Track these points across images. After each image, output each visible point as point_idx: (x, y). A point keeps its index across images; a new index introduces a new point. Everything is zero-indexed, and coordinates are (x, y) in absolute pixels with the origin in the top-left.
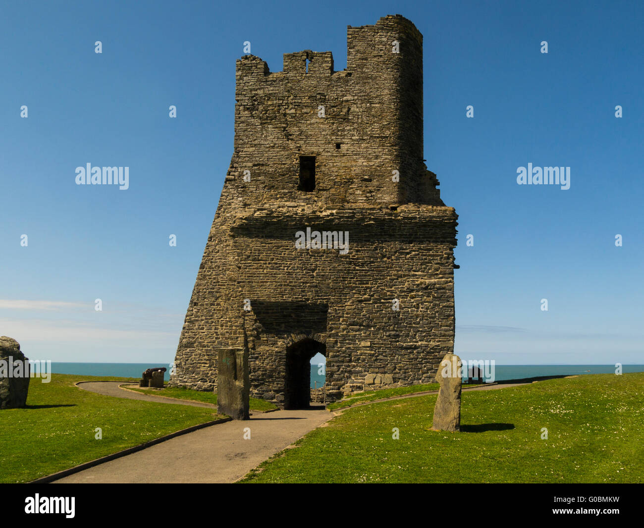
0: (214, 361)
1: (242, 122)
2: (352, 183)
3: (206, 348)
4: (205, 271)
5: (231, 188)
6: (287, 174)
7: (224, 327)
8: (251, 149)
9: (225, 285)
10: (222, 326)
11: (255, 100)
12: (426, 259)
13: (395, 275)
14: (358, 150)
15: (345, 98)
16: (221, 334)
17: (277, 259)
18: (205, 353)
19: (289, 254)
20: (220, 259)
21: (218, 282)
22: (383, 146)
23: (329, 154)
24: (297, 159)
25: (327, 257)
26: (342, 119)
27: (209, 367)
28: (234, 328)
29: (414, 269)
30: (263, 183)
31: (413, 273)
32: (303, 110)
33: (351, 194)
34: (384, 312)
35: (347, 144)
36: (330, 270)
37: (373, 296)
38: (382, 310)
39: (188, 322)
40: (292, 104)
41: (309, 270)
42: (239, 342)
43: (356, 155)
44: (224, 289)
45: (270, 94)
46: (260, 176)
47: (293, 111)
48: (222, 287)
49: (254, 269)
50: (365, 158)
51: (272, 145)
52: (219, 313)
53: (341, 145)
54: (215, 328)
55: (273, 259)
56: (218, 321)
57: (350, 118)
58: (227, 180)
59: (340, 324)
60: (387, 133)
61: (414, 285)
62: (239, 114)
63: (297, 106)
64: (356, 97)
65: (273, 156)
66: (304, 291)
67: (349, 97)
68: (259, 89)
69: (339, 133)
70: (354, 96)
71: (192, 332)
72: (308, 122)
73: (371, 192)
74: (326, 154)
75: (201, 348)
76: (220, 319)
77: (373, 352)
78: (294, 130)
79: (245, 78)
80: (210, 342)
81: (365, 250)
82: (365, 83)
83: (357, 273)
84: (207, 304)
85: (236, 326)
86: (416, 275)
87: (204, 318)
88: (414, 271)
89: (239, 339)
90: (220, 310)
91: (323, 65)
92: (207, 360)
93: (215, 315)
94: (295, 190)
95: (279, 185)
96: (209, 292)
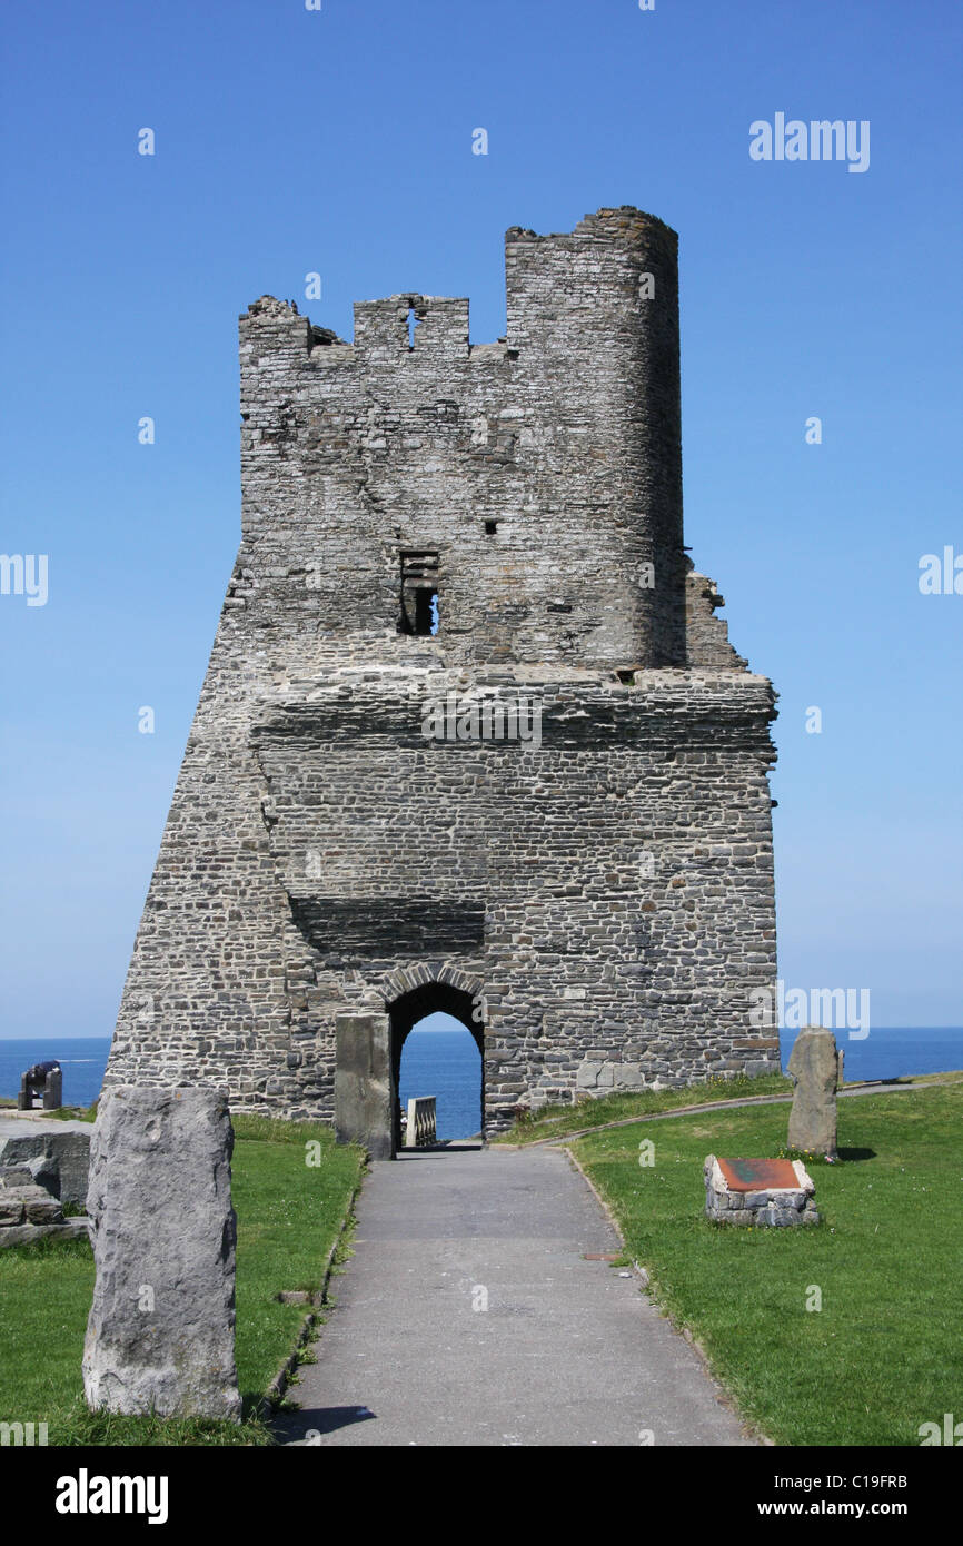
0: (212, 1041)
1: (260, 469)
2: (526, 615)
3: (191, 1011)
4: (181, 828)
5: (238, 629)
6: (371, 594)
7: (233, 960)
8: (282, 536)
9: (231, 860)
10: (228, 956)
11: (288, 416)
12: (706, 797)
13: (636, 834)
14: (539, 536)
15: (504, 413)
16: (228, 977)
17: (364, 799)
18: (187, 1023)
19: (390, 789)
20: (217, 797)
21: (215, 852)
22: (597, 526)
23: (470, 547)
24: (393, 559)
25: (478, 794)
26: (498, 462)
27: (199, 1055)
28: (258, 961)
29: (680, 820)
30: (314, 616)
31: (678, 828)
32: (405, 441)
33: (524, 641)
34: (613, 919)
35: (513, 521)
36: (487, 823)
37: (587, 881)
38: (610, 916)
39: (144, 949)
40: (377, 425)
41: (437, 824)
42: (272, 993)
43: (533, 548)
44: (229, 868)
45: (325, 401)
46: (307, 599)
47: (381, 443)
48: (226, 865)
49: (309, 823)
50: (554, 556)
51: (333, 524)
52: (221, 926)
53: (498, 526)
54: (212, 961)
55: (352, 800)
56: (219, 945)
57: (517, 460)
58: (227, 607)
59: (514, 948)
60: (606, 497)
61: (682, 856)
62: (252, 446)
63: (390, 430)
64: (530, 411)
65: (337, 552)
66: (430, 872)
67: (515, 412)
68: (298, 388)
69: (493, 497)
70: (525, 407)
71: (154, 973)
72: (419, 470)
73: (570, 636)
74: (463, 547)
75: (179, 1012)
76: (222, 939)
77: (592, 1013)
78: (385, 490)
79: (262, 361)
80: (200, 997)
81: (565, 777)
82: (550, 376)
83: (549, 830)
84: (189, 906)
85: (261, 956)
86: (684, 834)
87: (181, 938)
88: (680, 824)
89: (272, 987)
90: (223, 919)
91: (451, 332)
92: (195, 1039)
93: (211, 931)
94: (391, 632)
95: (354, 619)
96: (194, 877)
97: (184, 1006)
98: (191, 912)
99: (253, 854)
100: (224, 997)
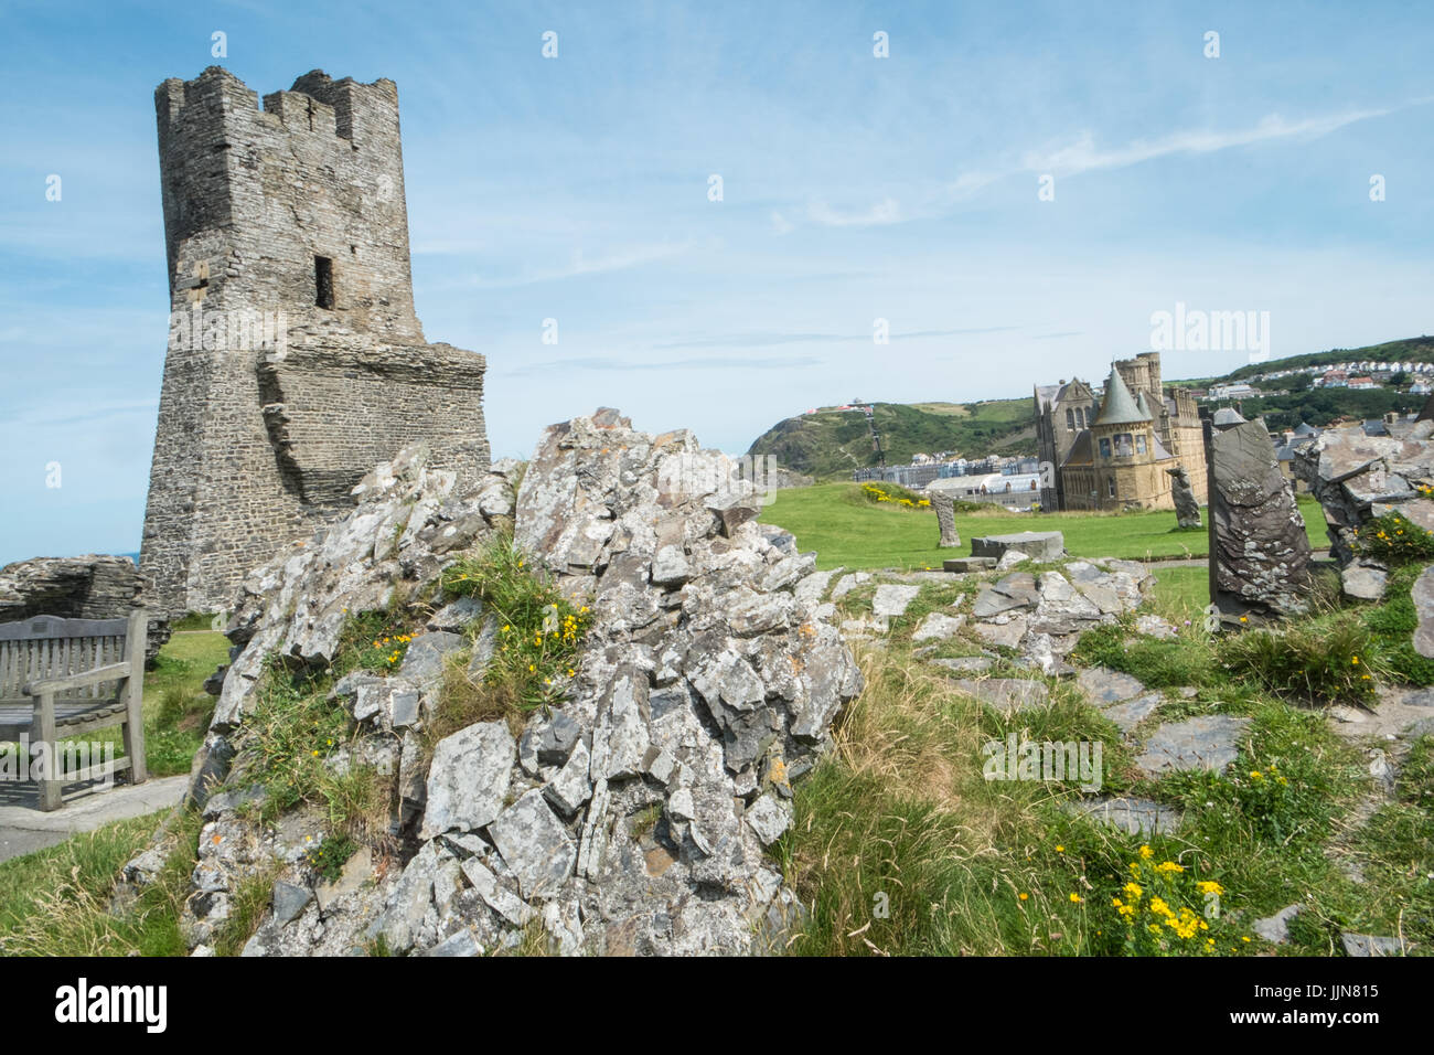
1: (240, 183)
2: (371, 304)
4: (216, 424)
6: (302, 279)
7: (257, 514)
8: (255, 231)
9: (248, 447)
10: (253, 512)
11: (252, 152)
14: (373, 259)
16: (256, 525)
18: (235, 559)
20: (236, 404)
21: (238, 441)
23: (345, 259)
24: (311, 259)
26: (353, 211)
28: (271, 514)
29: (455, 425)
30: (275, 288)
31: (455, 430)
32: (312, 186)
33: (372, 320)
35: (362, 248)
39: (202, 510)
40: (297, 172)
43: (371, 265)
45: (270, 149)
46: (270, 277)
47: (300, 182)
48: (246, 450)
50: (381, 272)
51: (280, 231)
53: (356, 249)
54: (245, 515)
57: (362, 212)
58: (228, 275)
62: (234, 168)
63: (304, 177)
64: (365, 185)
67: (358, 182)
68: (257, 136)
69: (353, 231)
71: (209, 526)
72: (319, 206)
73: (390, 322)
74: (342, 258)
75: (228, 551)
76: (248, 500)
78: (303, 213)
80: (240, 540)
84: (226, 479)
85: (272, 511)
87: (224, 501)
90: (247, 487)
91: (329, 125)
92: (239, 569)
93: (241, 496)
94: (312, 304)
95: (296, 294)
96: (228, 459)
97: (231, 547)
98: (227, 483)
99: (261, 443)
100: (254, 539)
